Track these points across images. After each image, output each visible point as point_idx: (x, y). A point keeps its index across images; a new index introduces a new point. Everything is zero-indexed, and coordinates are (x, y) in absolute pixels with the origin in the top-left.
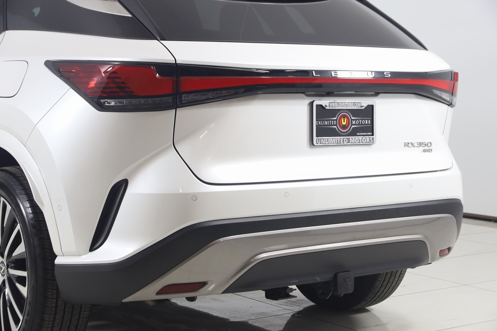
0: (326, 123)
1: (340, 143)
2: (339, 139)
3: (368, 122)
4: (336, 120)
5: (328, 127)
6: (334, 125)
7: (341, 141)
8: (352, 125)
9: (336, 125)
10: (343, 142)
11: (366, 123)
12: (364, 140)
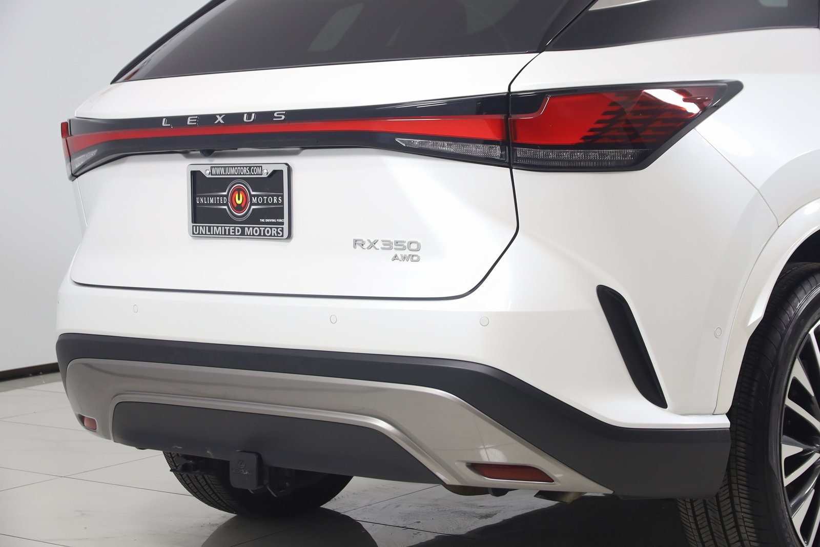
0: (212, 201)
1: (229, 234)
2: (227, 228)
3: (278, 200)
4: (227, 196)
5: (215, 207)
6: (223, 204)
7: (231, 231)
8: (252, 204)
9: (227, 204)
10: (234, 232)
11: (275, 201)
12: (268, 231)
